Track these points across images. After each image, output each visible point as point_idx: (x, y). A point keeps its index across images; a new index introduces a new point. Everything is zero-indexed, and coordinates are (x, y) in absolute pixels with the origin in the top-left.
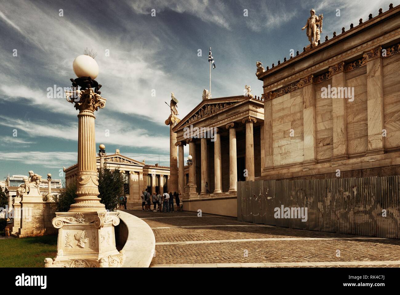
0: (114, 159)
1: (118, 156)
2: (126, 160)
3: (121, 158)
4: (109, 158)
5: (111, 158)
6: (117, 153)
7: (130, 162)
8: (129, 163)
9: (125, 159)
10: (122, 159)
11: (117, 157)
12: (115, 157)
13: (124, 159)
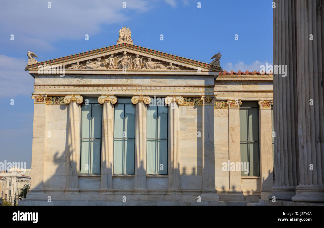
0: (112, 60)
1: (125, 50)
2: (153, 60)
3: (134, 56)
4: (95, 60)
5: (103, 58)
6: (123, 39)
7: (166, 64)
8: (163, 70)
9: (151, 56)
10: (140, 57)
11: (121, 54)
12: (115, 55)
13: (146, 59)
